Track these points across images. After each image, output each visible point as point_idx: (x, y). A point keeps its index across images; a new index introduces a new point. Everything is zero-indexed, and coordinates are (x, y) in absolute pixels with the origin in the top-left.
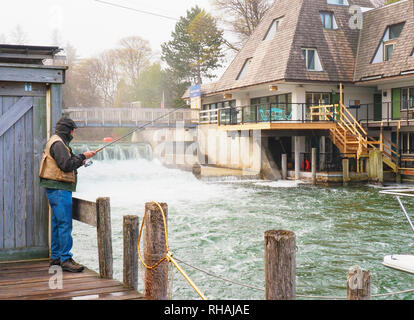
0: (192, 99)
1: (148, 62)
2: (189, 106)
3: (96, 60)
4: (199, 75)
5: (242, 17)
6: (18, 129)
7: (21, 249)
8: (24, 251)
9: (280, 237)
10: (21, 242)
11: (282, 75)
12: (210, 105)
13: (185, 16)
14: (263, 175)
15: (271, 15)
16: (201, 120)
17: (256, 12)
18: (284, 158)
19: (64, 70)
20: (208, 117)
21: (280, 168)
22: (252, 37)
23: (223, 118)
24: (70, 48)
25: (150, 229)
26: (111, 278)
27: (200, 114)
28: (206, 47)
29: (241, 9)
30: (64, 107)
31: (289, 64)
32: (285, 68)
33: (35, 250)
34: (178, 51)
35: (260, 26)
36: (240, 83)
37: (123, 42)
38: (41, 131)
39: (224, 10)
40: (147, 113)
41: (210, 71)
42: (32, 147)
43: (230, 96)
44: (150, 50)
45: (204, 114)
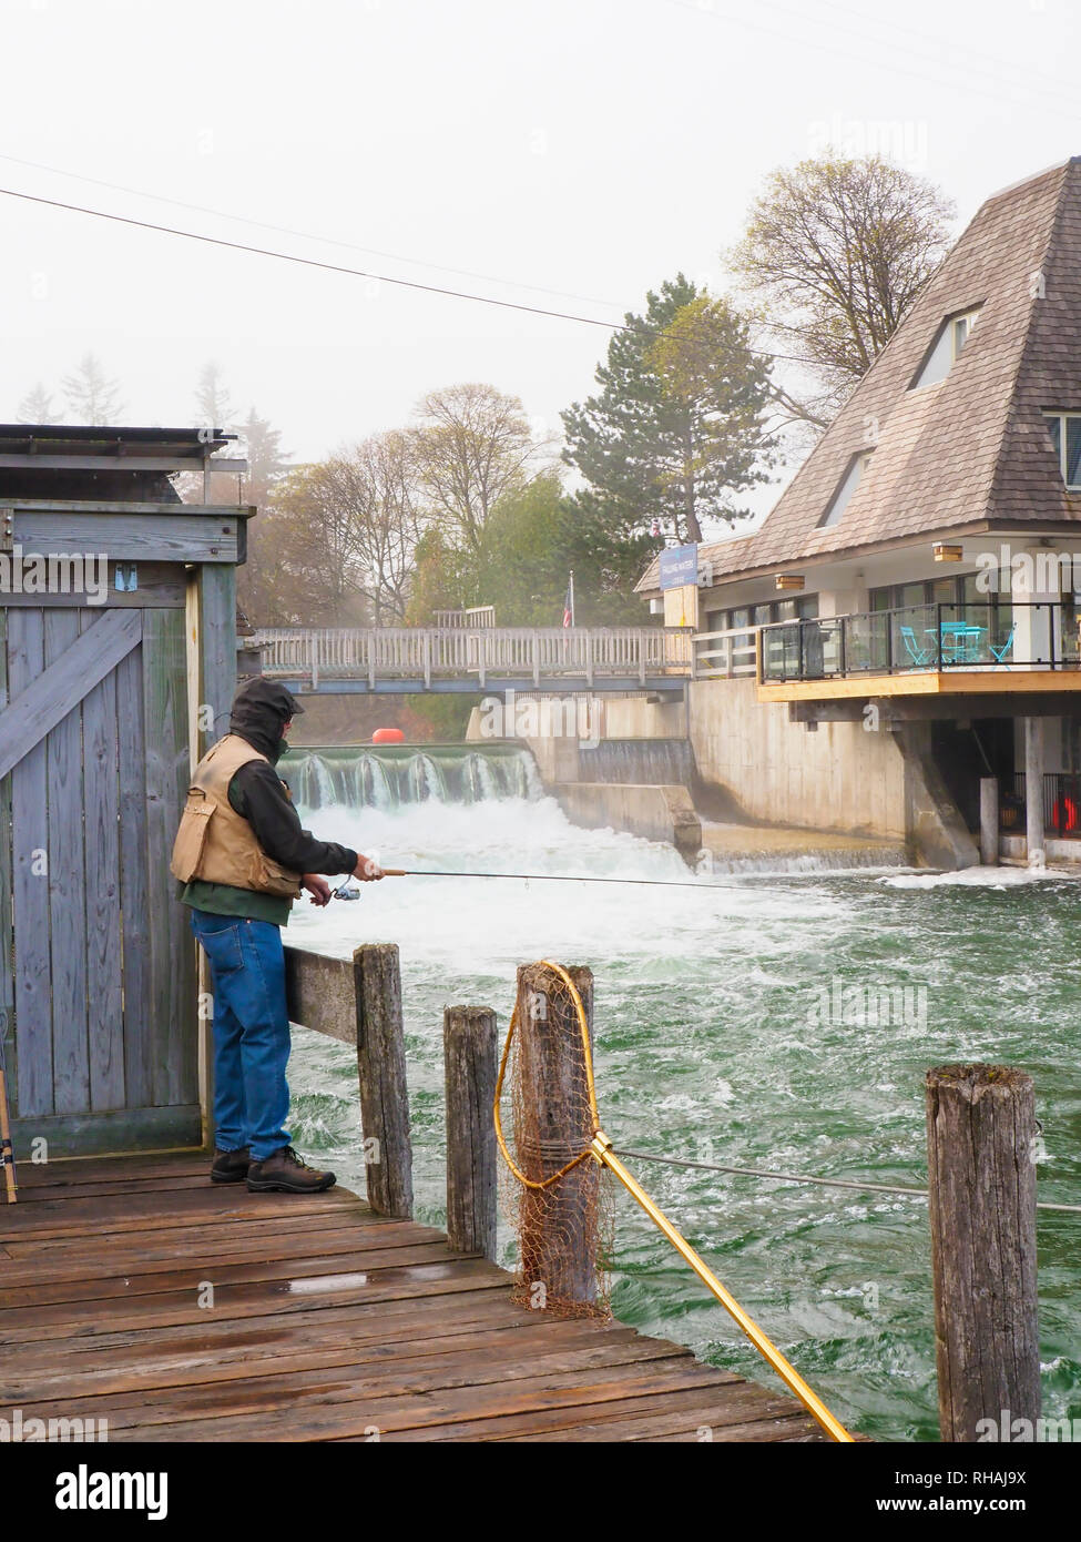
0: (667, 595)
1: (516, 471)
2: (659, 620)
3: (346, 468)
4: (690, 512)
5: (838, 311)
6: (96, 718)
7: (109, 1115)
8: (120, 1122)
9: (979, 1091)
10: (110, 1092)
11: (979, 508)
12: (730, 613)
13: (642, 310)
14: (916, 850)
15: (936, 300)
16: (699, 664)
17: (885, 293)
18: (987, 791)
19: (242, 520)
20: (723, 653)
21: (974, 827)
22: (872, 378)
23: (775, 656)
24: (257, 431)
25: (535, 1056)
26: (408, 1218)
27: (698, 646)
28: (714, 416)
29: (834, 282)
30: (243, 630)
31: (1002, 467)
32: (985, 481)
33: (153, 1118)
34: (617, 433)
35: (899, 342)
36: (832, 537)
37: (436, 404)
38: (169, 722)
39: (772, 289)
40: (516, 645)
41: (730, 497)
42: (142, 777)
43: (799, 580)
44: (522, 429)
45: (711, 645)
